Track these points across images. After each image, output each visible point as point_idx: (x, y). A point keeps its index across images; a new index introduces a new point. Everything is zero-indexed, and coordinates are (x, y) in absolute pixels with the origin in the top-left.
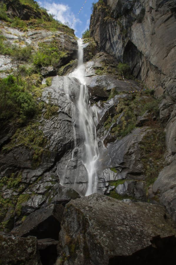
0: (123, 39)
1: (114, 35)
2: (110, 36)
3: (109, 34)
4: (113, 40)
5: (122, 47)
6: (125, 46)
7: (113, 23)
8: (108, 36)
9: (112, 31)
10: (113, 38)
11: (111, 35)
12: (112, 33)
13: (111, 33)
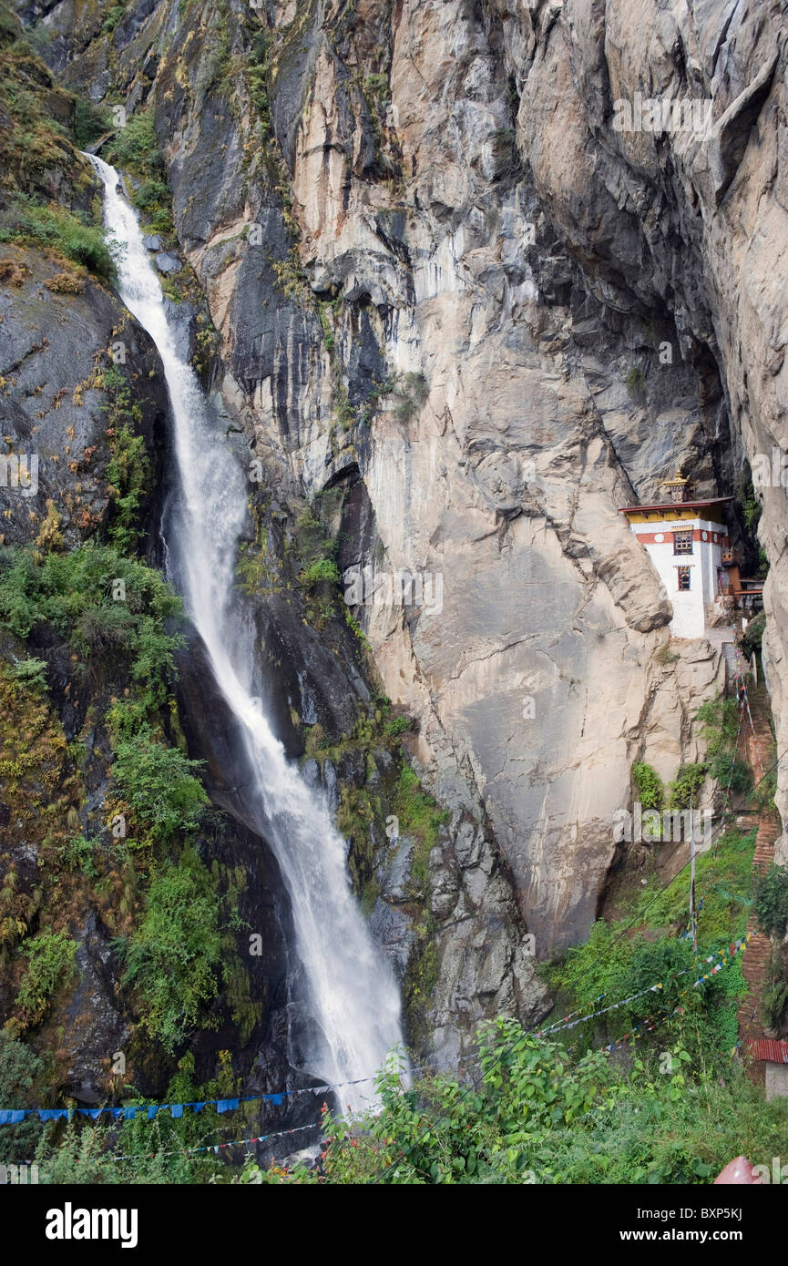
0: (333, 434)
1: (301, 380)
2: (283, 369)
3: (284, 359)
4: (295, 400)
5: (323, 458)
6: (337, 469)
7: (307, 321)
8: (276, 363)
9: (296, 356)
10: (296, 390)
11: (290, 371)
12: (295, 366)
13: (291, 361)
